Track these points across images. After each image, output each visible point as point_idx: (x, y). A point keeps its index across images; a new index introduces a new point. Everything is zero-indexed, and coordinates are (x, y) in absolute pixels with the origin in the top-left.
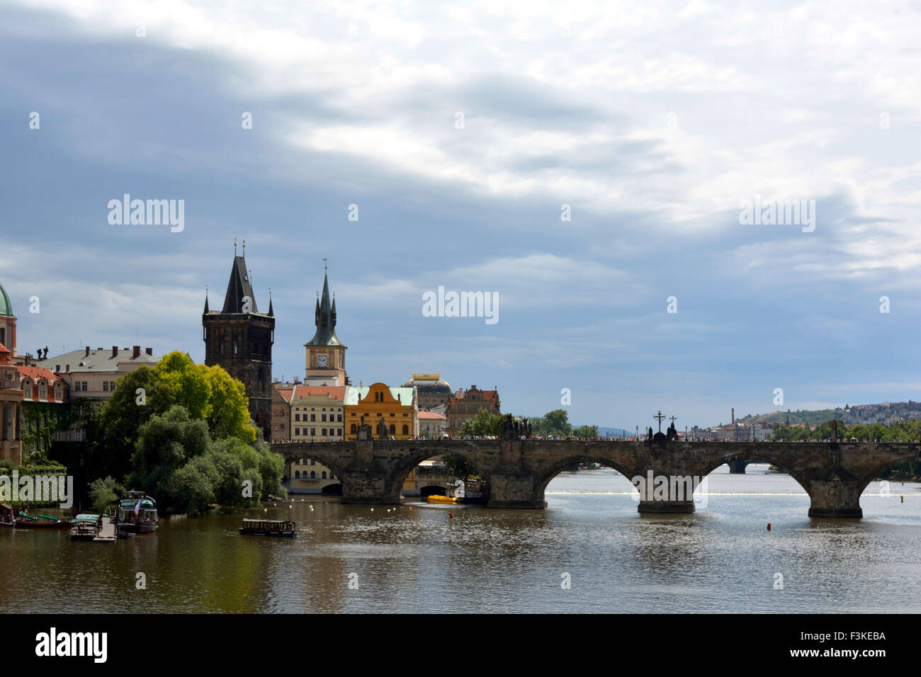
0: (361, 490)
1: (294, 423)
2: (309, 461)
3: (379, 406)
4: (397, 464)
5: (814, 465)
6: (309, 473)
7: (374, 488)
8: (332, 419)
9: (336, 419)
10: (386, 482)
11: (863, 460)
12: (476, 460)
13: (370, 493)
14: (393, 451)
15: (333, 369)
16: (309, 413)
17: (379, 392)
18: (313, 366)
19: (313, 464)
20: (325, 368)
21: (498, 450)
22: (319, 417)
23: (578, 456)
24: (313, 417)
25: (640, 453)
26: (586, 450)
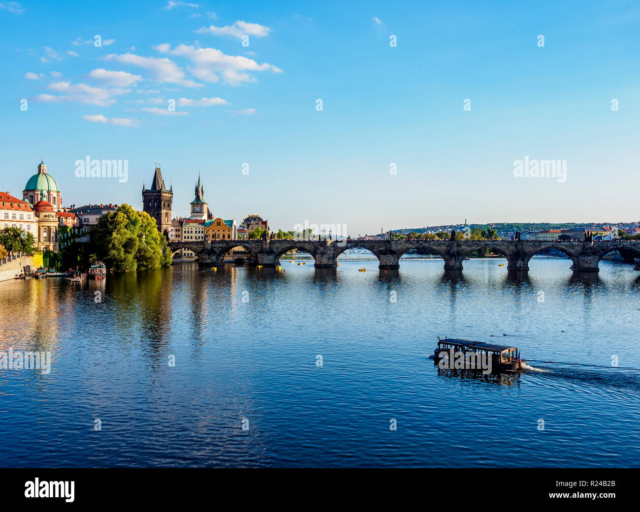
0: (206, 260)
1: (184, 234)
2: (186, 249)
3: (218, 227)
4: (221, 250)
5: (381, 249)
6: (190, 254)
7: (211, 259)
8: (199, 232)
9: (201, 232)
10: (217, 257)
11: (400, 247)
12: (252, 248)
13: (210, 261)
14: (219, 245)
15: (202, 213)
16: (190, 230)
17: (219, 222)
18: (194, 212)
19: (188, 250)
20: (199, 213)
21: (260, 244)
22: (194, 232)
23: (292, 246)
24: (192, 232)
25: (315, 245)
26: (295, 244)
